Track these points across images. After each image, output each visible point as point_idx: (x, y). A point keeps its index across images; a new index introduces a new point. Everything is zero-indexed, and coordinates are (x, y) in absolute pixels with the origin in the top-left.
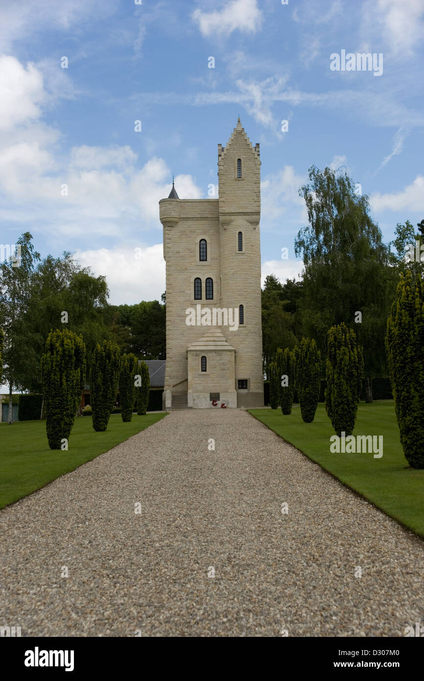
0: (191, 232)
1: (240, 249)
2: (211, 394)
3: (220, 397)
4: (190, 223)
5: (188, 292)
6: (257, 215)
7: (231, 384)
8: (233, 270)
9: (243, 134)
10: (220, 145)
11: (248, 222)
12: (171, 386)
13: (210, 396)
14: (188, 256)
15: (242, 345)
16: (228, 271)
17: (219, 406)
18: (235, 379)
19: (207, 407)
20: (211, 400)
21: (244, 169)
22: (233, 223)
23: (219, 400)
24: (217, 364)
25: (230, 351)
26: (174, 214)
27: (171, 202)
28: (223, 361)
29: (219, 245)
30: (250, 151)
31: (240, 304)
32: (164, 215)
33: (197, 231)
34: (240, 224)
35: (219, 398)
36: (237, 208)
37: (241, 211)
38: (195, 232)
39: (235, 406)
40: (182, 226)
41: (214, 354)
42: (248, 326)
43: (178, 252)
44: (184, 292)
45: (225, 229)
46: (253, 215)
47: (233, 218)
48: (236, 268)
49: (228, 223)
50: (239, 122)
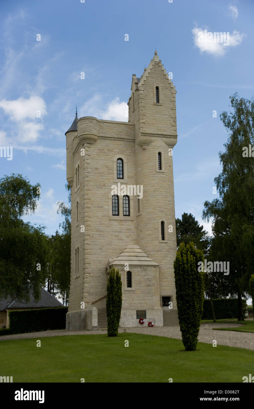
0: (109, 150)
1: (160, 168)
2: (137, 311)
3: (147, 315)
4: (108, 142)
5: (107, 207)
6: (174, 138)
7: (157, 301)
8: (153, 188)
9: (160, 65)
10: (134, 75)
11: (166, 143)
12: (90, 304)
13: (137, 313)
14: (106, 173)
15: (164, 261)
16: (149, 188)
17: (146, 324)
18: (160, 295)
19: (134, 325)
20: (137, 318)
21: (161, 97)
22: (153, 144)
23: (146, 318)
24: (142, 279)
25: (155, 266)
26: (94, 132)
27: (91, 120)
28: (149, 277)
29: (136, 164)
30: (166, 81)
31: (161, 220)
32: (84, 132)
33: (114, 150)
34: (159, 144)
35: (145, 316)
36: (156, 130)
37: (159, 133)
38: (112, 151)
39: (161, 324)
40: (100, 144)
41: (139, 269)
42: (170, 242)
43: (97, 169)
44: (102, 207)
45: (144, 149)
46: (170, 138)
47: (153, 138)
48: (156, 185)
49: (148, 143)
50: (156, 54)
